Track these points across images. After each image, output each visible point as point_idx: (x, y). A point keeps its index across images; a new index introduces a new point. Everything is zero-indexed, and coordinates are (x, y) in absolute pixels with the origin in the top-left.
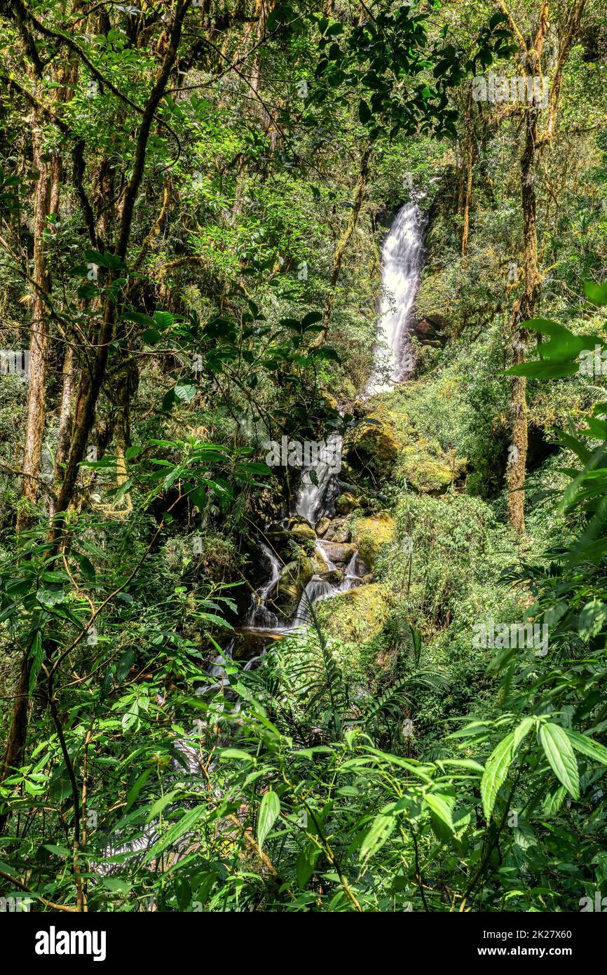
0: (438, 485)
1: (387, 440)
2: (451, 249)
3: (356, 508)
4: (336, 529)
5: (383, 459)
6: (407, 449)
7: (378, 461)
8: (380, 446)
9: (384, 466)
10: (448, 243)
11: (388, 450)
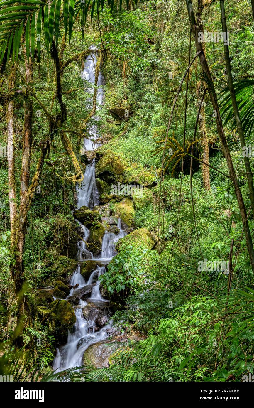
0: (150, 183)
1: (118, 165)
2: (117, 76)
3: (110, 199)
4: (103, 210)
5: (118, 174)
6: (129, 169)
7: (116, 176)
8: (116, 168)
9: (119, 178)
10: (116, 73)
11: (120, 170)
